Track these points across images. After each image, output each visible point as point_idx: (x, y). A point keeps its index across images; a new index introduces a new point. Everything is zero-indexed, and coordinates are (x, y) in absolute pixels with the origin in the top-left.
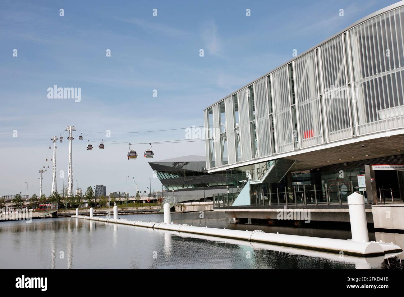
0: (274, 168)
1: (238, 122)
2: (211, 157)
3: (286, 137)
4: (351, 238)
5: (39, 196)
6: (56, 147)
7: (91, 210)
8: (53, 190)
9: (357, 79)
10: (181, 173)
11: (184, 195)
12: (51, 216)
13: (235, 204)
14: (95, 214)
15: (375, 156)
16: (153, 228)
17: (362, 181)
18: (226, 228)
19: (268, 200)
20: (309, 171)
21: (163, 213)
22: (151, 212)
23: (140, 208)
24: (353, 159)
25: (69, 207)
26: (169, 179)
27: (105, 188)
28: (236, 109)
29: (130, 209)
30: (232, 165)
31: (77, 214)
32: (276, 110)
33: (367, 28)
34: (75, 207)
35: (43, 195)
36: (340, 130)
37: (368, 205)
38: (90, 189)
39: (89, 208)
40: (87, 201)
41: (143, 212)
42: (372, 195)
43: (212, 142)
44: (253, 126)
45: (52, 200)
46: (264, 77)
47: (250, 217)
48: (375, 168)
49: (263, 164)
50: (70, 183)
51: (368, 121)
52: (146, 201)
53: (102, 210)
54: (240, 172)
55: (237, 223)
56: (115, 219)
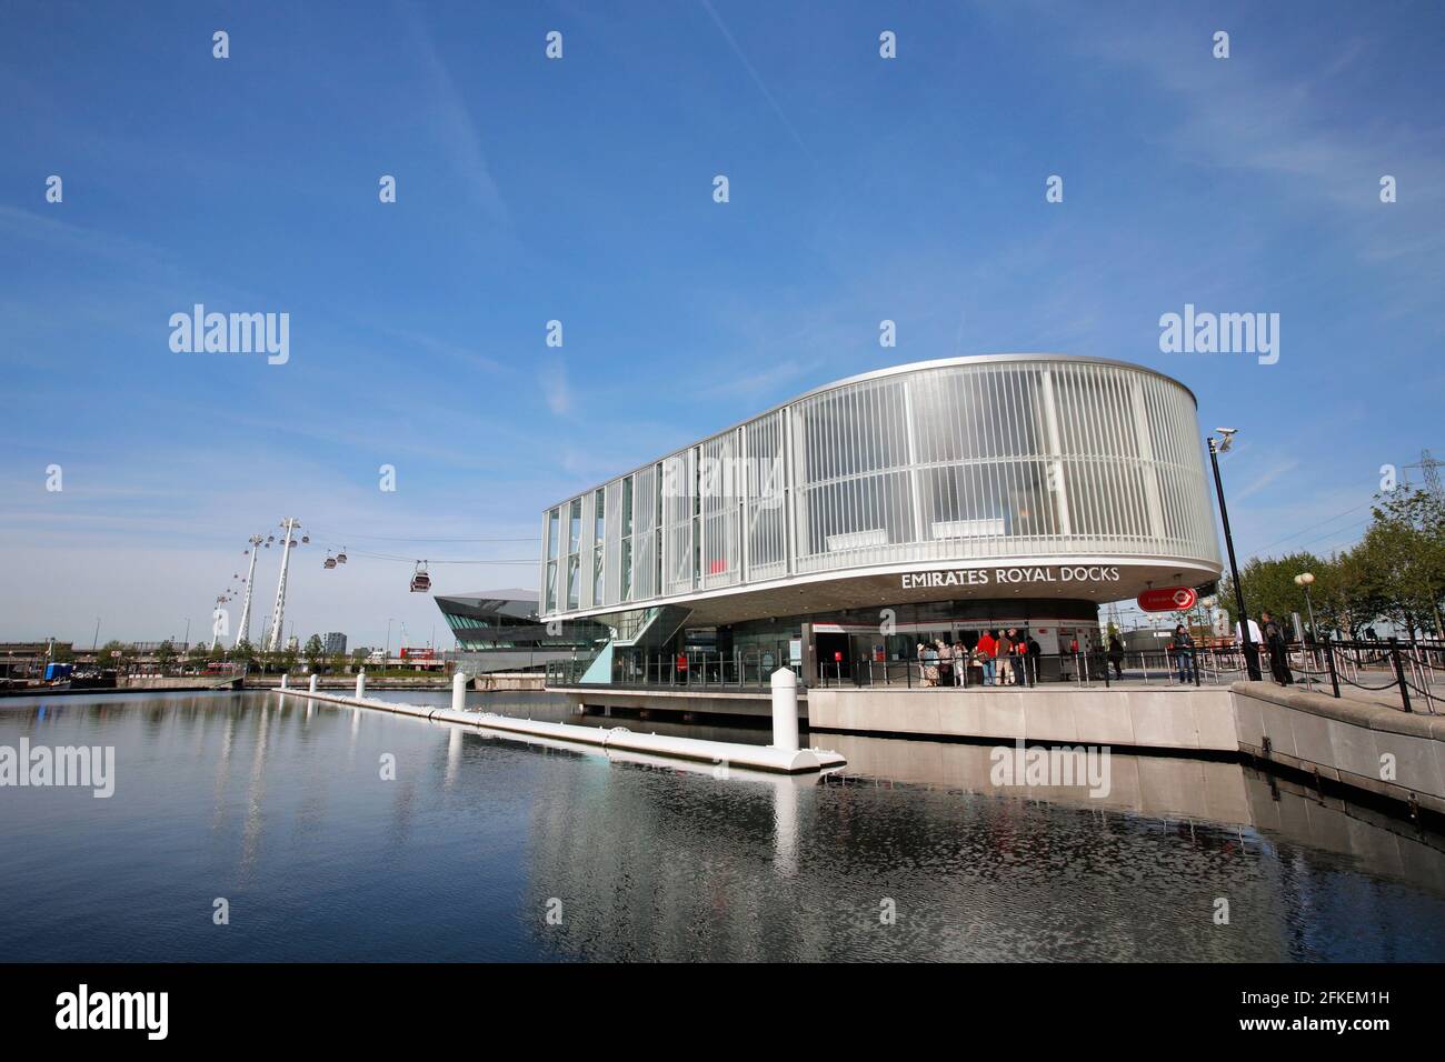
0: (656, 620)
1: (601, 538)
2: (549, 594)
3: (681, 569)
4: (772, 744)
5: (211, 647)
6: (255, 560)
7: (313, 679)
8: (240, 636)
9: (798, 485)
10: (492, 621)
11: (494, 660)
12: (230, 686)
13: (585, 679)
14: (320, 688)
15: (817, 609)
16: (430, 717)
17: (796, 649)
18: (565, 723)
19: (642, 676)
20: (714, 629)
21: (451, 691)
22: (429, 688)
23: (409, 680)
24: (784, 613)
25: (269, 671)
26: (469, 629)
27: (345, 638)
28: (600, 514)
29: (390, 680)
30: (585, 612)
31: (283, 685)
32: (668, 522)
33: (817, 405)
34: (281, 671)
35: (217, 646)
36: (768, 564)
37: (801, 689)
38: (316, 639)
39: (309, 675)
40: (307, 661)
41: (413, 688)
42: (810, 673)
43: (553, 567)
44: (627, 547)
45: (235, 655)
46: (651, 465)
47: (608, 705)
48: (817, 628)
49: (639, 613)
50: (276, 626)
51: (812, 553)
52: (422, 666)
53: (334, 680)
54: (598, 624)
55: (584, 714)
56: (358, 697)
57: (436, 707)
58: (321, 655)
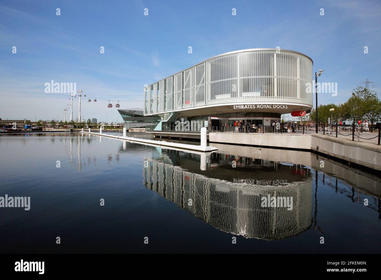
0: (172, 116)
1: (159, 95)
2: (146, 109)
3: (179, 103)
4: (200, 145)
5: (64, 121)
6: (72, 100)
7: (89, 129)
8: (71, 119)
9: (209, 82)
10: (132, 116)
11: (133, 125)
12: (70, 131)
13: (155, 130)
14: (91, 131)
15: (212, 113)
16: (118, 138)
17: (206, 123)
18: (151, 140)
19: (169, 129)
20: (187, 118)
21: (123, 132)
22: (118, 131)
23: (113, 130)
24: (204, 114)
25: (79, 127)
26: (127, 118)
27: (96, 120)
28: (158, 89)
29: (108, 130)
30: (155, 113)
31: (82, 130)
32: (175, 91)
33: (214, 61)
34: (82, 127)
35: (66, 121)
36: (201, 102)
37: (208, 133)
38: (89, 120)
39: (88, 128)
40: (88, 125)
41: (114, 131)
42: (210, 129)
43: (147, 102)
44: (165, 97)
45: (70, 124)
46: (171, 76)
47: (161, 136)
48: (212, 118)
49: (168, 114)
50: (79, 117)
51: (211, 99)
52: (116, 126)
53: (95, 130)
54: (158, 116)
55: (155, 138)
56: (101, 133)
57: (120, 136)
58: (91, 124)
